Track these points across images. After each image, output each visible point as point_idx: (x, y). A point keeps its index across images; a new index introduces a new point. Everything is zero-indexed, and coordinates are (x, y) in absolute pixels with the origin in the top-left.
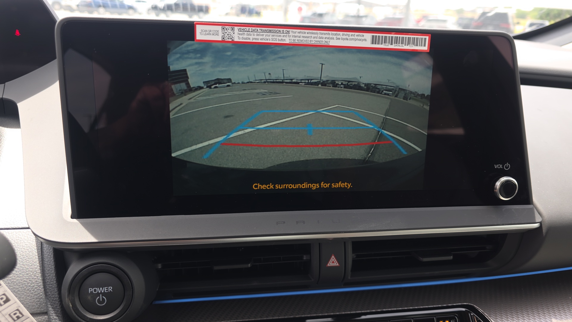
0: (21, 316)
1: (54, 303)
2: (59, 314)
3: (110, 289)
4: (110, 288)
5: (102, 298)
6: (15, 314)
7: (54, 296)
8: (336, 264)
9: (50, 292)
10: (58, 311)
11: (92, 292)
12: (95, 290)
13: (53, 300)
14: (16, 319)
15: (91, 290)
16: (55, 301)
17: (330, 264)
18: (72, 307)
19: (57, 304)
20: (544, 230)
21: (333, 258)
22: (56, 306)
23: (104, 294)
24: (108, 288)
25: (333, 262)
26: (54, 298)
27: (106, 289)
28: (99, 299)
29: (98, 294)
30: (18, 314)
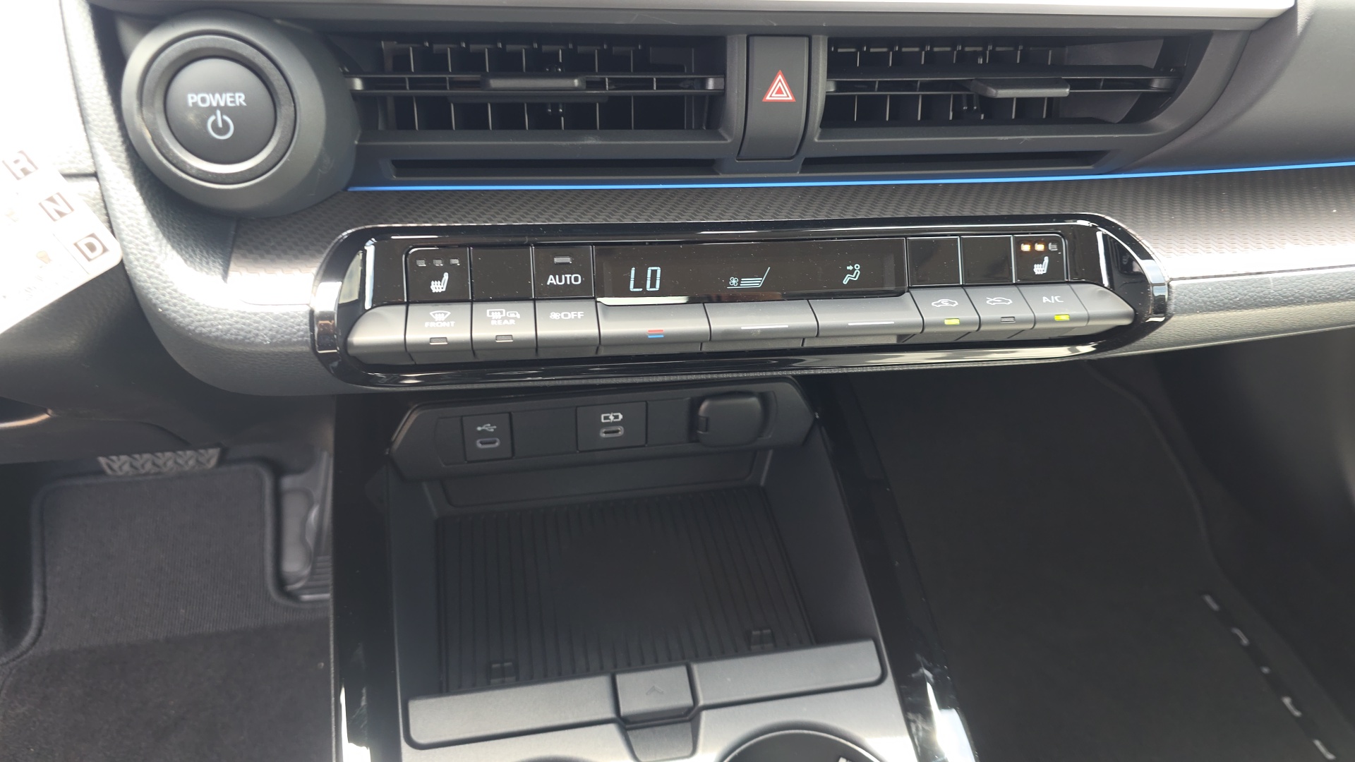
0: (30, 168)
1: (109, 139)
2: (122, 162)
3: (240, 99)
4: (240, 97)
5: (224, 122)
6: (16, 162)
7: (105, 123)
8: (787, 96)
9: (97, 115)
10: (119, 157)
11: (195, 104)
12: (203, 100)
13: (104, 132)
14: (20, 174)
15: (192, 98)
16: (109, 134)
17: (772, 96)
18: (153, 140)
19: (116, 141)
20: (1301, 19)
21: (780, 82)
22: (114, 147)
23: (225, 110)
24: (234, 97)
25: (780, 92)
26: (106, 127)
27: (231, 97)
28: (215, 124)
29: (212, 110)
30: (24, 164)
